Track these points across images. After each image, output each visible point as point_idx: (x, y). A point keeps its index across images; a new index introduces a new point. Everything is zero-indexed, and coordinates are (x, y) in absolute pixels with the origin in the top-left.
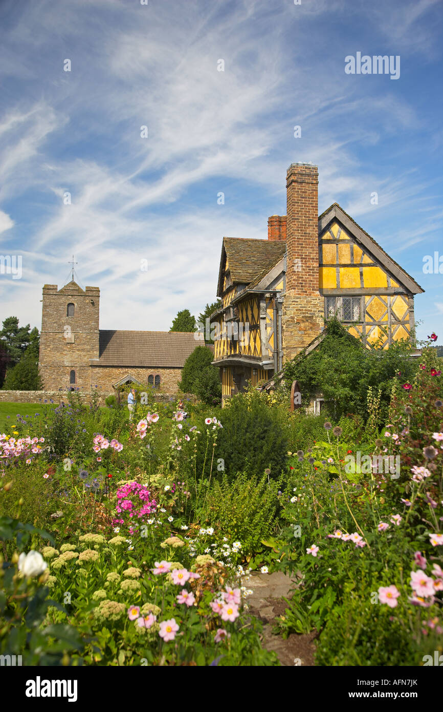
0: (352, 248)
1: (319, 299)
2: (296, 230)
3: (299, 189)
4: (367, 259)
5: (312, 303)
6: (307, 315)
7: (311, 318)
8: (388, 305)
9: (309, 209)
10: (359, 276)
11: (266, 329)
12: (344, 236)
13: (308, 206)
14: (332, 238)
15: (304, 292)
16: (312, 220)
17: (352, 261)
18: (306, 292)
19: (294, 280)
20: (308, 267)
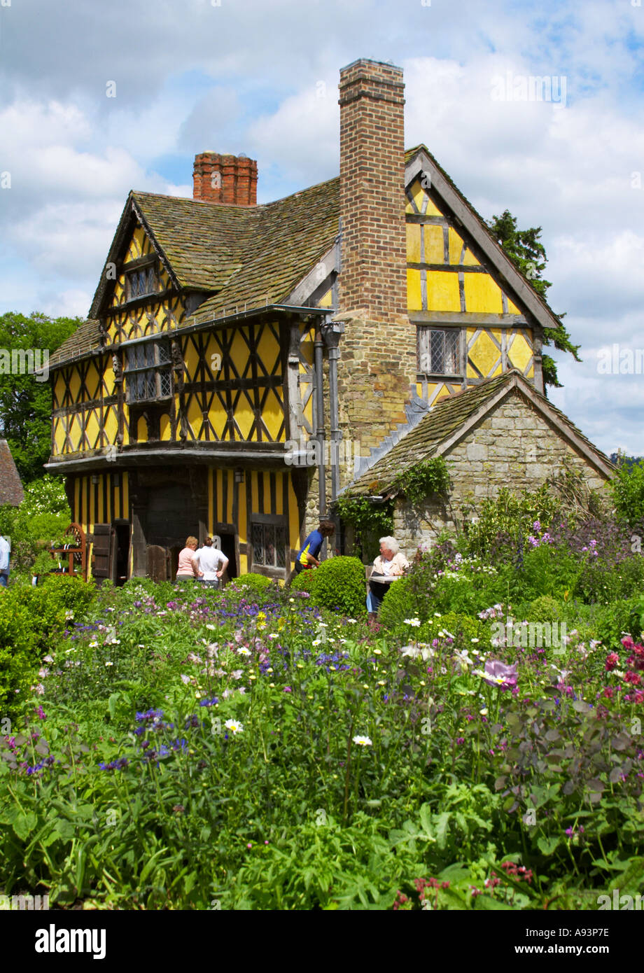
0: (446, 235)
1: (408, 330)
2: (367, 191)
3: (372, 110)
4: (471, 259)
5: (397, 337)
6: (388, 360)
7: (395, 365)
8: (503, 348)
9: (390, 152)
10: (458, 289)
11: (298, 386)
12: (433, 210)
13: (388, 147)
14: (413, 212)
15: (382, 314)
16: (395, 174)
17: (446, 259)
18: (386, 314)
19: (366, 290)
20: (390, 265)
